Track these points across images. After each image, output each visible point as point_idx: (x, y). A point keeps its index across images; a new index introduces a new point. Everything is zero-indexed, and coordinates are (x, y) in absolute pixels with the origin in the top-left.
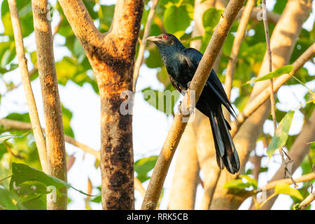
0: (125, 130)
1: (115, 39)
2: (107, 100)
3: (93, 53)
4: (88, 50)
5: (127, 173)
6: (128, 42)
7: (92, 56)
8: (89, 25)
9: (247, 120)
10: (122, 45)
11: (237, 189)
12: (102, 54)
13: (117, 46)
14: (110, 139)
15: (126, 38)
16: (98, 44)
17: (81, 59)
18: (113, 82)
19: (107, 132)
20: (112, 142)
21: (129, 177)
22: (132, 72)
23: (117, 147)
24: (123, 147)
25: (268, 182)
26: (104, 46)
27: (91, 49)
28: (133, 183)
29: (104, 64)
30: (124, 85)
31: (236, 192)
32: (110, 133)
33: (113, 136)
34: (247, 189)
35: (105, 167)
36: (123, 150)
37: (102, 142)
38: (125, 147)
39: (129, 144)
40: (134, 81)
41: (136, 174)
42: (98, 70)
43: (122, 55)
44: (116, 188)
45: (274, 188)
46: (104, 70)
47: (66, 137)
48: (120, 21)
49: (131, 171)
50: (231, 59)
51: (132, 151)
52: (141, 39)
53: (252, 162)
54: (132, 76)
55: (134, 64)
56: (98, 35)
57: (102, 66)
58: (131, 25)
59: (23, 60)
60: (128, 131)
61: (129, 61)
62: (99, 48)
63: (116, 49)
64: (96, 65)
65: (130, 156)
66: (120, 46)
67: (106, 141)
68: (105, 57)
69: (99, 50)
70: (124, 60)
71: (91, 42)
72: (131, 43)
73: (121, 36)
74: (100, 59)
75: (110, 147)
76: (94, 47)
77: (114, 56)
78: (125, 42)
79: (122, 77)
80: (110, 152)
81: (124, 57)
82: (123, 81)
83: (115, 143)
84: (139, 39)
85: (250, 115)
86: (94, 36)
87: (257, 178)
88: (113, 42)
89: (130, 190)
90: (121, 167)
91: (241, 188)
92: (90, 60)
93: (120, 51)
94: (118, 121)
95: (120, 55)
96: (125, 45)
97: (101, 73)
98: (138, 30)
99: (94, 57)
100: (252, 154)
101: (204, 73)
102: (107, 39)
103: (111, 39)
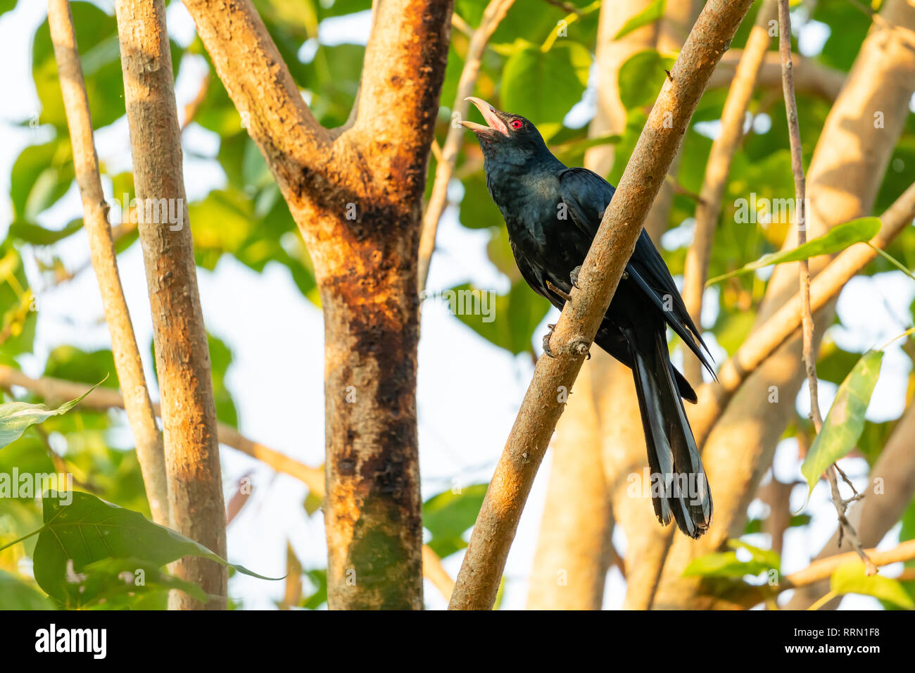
0: (396, 409)
1: (365, 146)
2: (343, 322)
3: (300, 186)
4: (288, 177)
5: (402, 534)
6: (403, 154)
7: (300, 196)
8: (291, 106)
9: (751, 381)
10: (386, 163)
11: (724, 579)
12: (327, 190)
13: (372, 167)
14: (351, 436)
15: (396, 142)
16: (315, 159)
17: (265, 204)
18: (361, 270)
19: (343, 417)
20: (358, 444)
21: (408, 545)
22: (416, 240)
23: (372, 459)
24: (389, 460)
25: (813, 560)
26: (333, 167)
27: (297, 176)
28: (418, 565)
29: (333, 218)
30: (393, 278)
31: (720, 588)
32: (352, 419)
33: (359, 427)
34: (751, 580)
35: (339, 518)
36: (389, 469)
37: (329, 444)
38: (395, 459)
39: (408, 451)
40: (421, 268)
41: (426, 535)
42: (318, 237)
43: (387, 193)
44: (369, 579)
45: (828, 578)
46: (334, 235)
47: (221, 429)
48: (381, 93)
49: (415, 527)
50: (703, 203)
51: (417, 470)
52: (442, 145)
53: (765, 501)
54: (414, 254)
55: (420, 218)
56: (316, 136)
57: (328, 225)
58: (413, 104)
59: (98, 209)
60: (403, 412)
61: (405, 209)
62: (318, 172)
63: (367, 176)
64: (312, 221)
65: (410, 485)
66: (381, 167)
67: (339, 442)
68: (335, 199)
69: (319, 179)
70: (392, 208)
71: (296, 155)
72: (411, 159)
73: (383, 139)
74: (321, 205)
75: (352, 459)
76: (305, 170)
77: (362, 194)
78: (394, 153)
79: (386, 255)
80: (352, 473)
81: (393, 198)
82: (388, 268)
83: (366, 448)
84: (435, 146)
85: (760, 363)
86: (304, 139)
87: (778, 545)
88: (360, 156)
89: (412, 584)
90: (384, 517)
91: (733, 576)
92: (293, 208)
93: (380, 181)
94: (376, 383)
95: (378, 192)
96: (396, 163)
97: (325, 245)
98: (431, 121)
99: (305, 200)
100: (766, 480)
101: (619, 242)
102: (340, 146)
103: (354, 146)
